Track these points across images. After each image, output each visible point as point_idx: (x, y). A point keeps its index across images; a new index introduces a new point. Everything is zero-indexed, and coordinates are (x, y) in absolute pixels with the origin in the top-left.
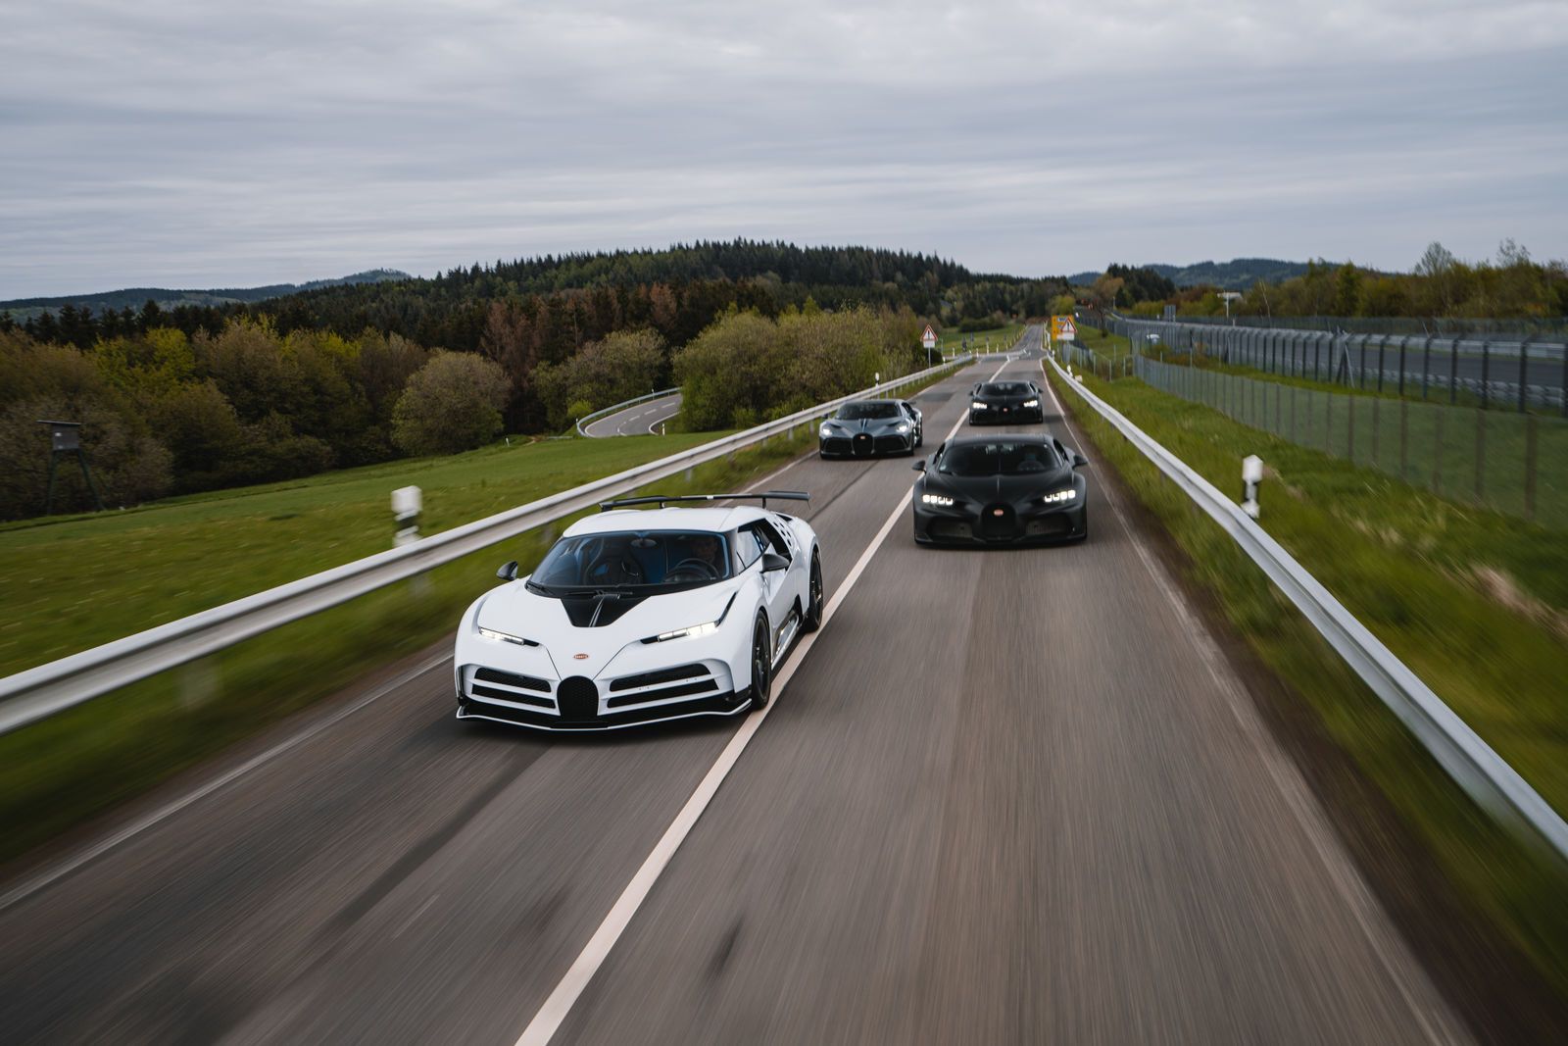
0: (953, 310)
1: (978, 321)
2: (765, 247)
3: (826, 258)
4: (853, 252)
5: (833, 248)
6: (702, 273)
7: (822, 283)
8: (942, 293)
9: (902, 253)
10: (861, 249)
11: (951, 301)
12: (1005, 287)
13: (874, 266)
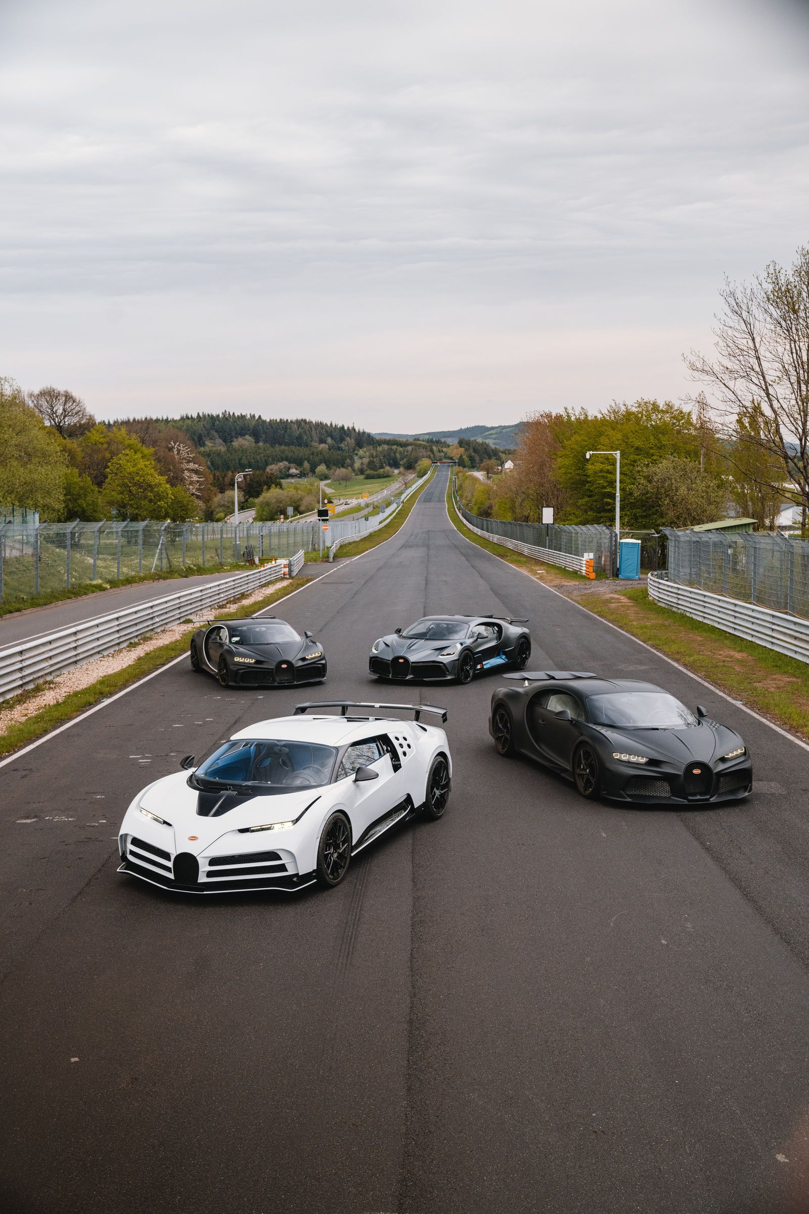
0: (362, 464)
1: (375, 473)
2: (242, 417)
3: (283, 428)
4: (301, 423)
5: (287, 420)
6: (204, 436)
7: (280, 444)
8: (356, 452)
9: (331, 424)
10: (305, 421)
11: (361, 458)
12: (397, 449)
13: (314, 433)
